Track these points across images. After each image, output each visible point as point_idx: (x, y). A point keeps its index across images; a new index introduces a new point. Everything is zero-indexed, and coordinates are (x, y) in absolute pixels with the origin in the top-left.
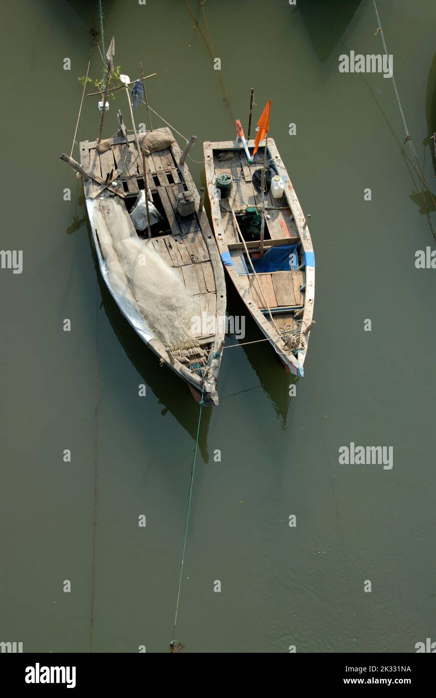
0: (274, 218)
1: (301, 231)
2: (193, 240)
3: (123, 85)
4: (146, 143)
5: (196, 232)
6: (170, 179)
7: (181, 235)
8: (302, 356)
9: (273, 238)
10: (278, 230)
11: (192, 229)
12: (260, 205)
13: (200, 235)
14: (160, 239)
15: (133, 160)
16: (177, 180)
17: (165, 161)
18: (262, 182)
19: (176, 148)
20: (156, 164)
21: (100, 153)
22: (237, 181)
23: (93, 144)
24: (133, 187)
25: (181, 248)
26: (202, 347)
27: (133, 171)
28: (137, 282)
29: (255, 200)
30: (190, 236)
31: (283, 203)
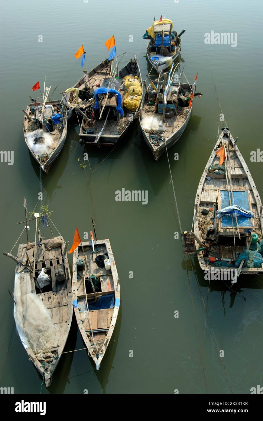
0: (105, 280)
1: (115, 287)
2: (62, 294)
3: (35, 218)
4: (49, 244)
5: (64, 290)
6: (58, 262)
7: (57, 291)
8: (101, 358)
9: (103, 291)
10: (105, 287)
11: (63, 288)
12: (99, 274)
13: (66, 291)
14: (46, 293)
15: (42, 253)
16: (61, 263)
17: (57, 253)
18: (100, 262)
19: (63, 247)
20: (52, 255)
21: (28, 249)
22: (89, 262)
23: (25, 245)
24: (39, 266)
25: (55, 298)
26: (52, 352)
27: (41, 259)
28: (27, 318)
29: (97, 271)
30: (61, 292)
31: (109, 273)
